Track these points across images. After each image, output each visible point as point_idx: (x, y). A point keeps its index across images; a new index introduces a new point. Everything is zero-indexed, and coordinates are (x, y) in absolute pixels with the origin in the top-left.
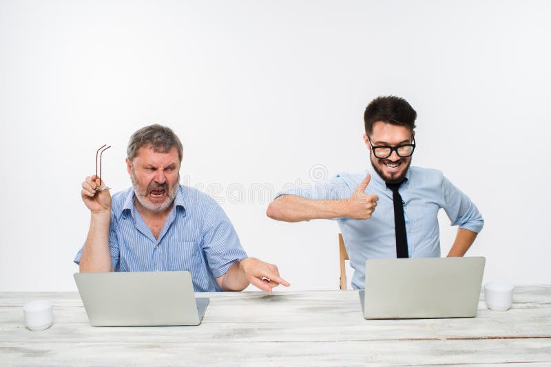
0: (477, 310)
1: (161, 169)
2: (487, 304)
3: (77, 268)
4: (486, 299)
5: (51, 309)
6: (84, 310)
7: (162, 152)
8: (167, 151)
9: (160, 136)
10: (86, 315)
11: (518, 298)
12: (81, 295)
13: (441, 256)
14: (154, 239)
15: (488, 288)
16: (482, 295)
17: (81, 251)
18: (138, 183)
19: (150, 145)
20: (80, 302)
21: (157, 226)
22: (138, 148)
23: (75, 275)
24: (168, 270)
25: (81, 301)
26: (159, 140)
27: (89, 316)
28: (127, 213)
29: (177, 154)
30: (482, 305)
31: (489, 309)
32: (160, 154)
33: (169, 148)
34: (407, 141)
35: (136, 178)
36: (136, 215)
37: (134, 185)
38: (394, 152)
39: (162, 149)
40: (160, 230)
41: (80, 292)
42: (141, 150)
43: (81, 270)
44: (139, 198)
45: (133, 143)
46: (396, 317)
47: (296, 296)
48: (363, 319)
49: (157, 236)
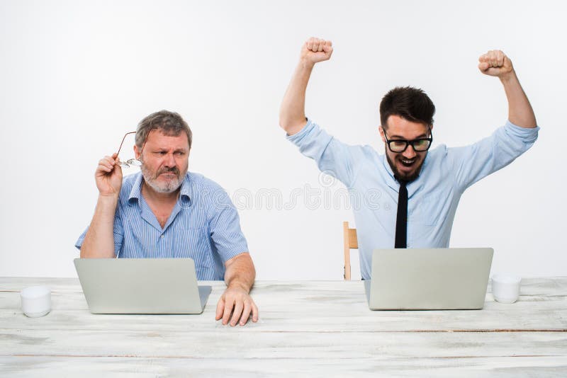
0: (484, 302)
1: (171, 152)
2: (494, 297)
3: (77, 253)
4: (493, 291)
5: (49, 295)
6: (83, 296)
7: (172, 136)
8: (176, 135)
9: (169, 120)
10: (86, 302)
11: (525, 290)
12: (80, 280)
13: (450, 247)
14: (159, 228)
15: (495, 280)
16: (489, 287)
17: (84, 235)
19: (159, 129)
20: (79, 288)
21: (164, 215)
22: (147, 133)
23: (76, 261)
25: (81, 287)
26: (168, 123)
27: (88, 303)
28: (134, 201)
29: (186, 139)
30: (489, 297)
31: (496, 301)
32: (170, 137)
34: (424, 135)
36: (143, 203)
38: (410, 147)
39: (171, 132)
40: (167, 219)
41: (80, 278)
42: (151, 134)
43: (82, 256)
45: (141, 129)
46: (402, 308)
47: (301, 286)
48: (369, 310)
49: (164, 225)
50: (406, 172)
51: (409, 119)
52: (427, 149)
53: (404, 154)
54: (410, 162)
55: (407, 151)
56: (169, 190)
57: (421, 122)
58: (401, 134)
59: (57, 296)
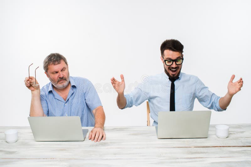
1: (60, 71)
5: (17, 133)
6: (32, 134)
8: (59, 63)
9: (54, 58)
10: (33, 136)
14: (64, 101)
18: (52, 80)
20: (30, 130)
23: (28, 118)
24: (70, 116)
26: (54, 59)
27: (34, 136)
28: (50, 92)
29: (64, 63)
32: (57, 65)
33: (60, 61)
34: (180, 57)
35: (51, 79)
36: (55, 92)
37: (51, 81)
38: (174, 62)
39: (57, 63)
40: (67, 97)
41: (31, 126)
44: (55, 86)
46: (172, 138)
47: (127, 128)
48: (157, 139)
49: (66, 100)
50: (173, 75)
51: (173, 50)
52: (182, 63)
53: (172, 66)
54: (175, 70)
55: (173, 64)
56: (64, 87)
57: (178, 51)
58: (170, 57)
59: (20, 134)
